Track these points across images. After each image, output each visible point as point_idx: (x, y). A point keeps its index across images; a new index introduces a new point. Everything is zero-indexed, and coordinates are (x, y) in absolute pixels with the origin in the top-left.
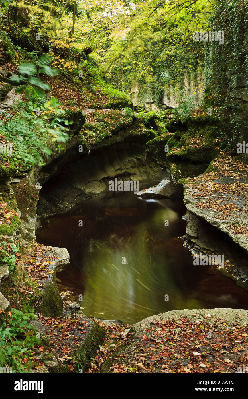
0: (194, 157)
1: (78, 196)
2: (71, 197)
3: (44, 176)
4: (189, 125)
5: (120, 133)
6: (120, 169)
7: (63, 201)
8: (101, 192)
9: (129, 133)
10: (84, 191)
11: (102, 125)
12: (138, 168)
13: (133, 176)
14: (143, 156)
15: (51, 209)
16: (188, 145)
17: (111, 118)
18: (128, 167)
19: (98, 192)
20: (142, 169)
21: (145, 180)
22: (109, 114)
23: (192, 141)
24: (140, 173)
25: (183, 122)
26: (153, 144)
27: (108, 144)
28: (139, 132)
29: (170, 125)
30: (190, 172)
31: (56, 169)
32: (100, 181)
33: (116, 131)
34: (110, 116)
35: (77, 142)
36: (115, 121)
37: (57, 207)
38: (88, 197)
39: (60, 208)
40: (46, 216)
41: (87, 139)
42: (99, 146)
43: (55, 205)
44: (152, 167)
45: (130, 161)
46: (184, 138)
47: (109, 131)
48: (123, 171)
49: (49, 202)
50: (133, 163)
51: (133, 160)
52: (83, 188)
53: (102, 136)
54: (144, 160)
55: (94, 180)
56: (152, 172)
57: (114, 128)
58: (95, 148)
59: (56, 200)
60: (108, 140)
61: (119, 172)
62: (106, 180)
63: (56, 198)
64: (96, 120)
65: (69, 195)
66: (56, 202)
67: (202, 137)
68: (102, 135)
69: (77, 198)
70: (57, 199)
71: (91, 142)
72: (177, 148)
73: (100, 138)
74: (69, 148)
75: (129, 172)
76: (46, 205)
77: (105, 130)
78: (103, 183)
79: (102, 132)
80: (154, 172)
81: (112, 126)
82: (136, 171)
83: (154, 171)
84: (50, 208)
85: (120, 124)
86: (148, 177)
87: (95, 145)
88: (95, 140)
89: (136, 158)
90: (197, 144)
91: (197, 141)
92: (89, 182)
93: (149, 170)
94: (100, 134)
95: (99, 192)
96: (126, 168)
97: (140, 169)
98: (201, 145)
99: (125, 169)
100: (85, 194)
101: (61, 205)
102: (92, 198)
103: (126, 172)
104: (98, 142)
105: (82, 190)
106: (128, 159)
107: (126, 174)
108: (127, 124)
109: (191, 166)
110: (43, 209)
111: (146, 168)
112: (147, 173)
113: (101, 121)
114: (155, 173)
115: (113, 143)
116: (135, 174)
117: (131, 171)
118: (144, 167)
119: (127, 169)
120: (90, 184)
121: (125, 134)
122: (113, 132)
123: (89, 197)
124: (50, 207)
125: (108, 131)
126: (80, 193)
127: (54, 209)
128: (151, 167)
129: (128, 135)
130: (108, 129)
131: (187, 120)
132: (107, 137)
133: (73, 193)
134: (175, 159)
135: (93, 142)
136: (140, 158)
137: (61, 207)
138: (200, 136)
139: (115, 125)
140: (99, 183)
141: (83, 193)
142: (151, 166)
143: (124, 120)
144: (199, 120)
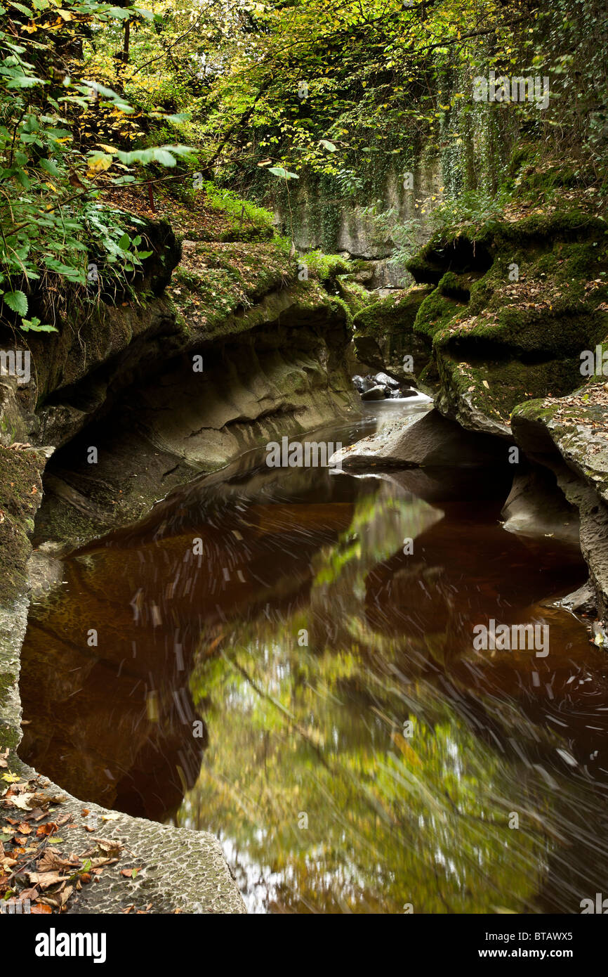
0: (527, 340)
1: (168, 473)
2: (151, 478)
3: (68, 417)
4: (497, 247)
5: (268, 299)
6: (269, 397)
7: (128, 491)
8: (229, 460)
9: (289, 301)
10: (184, 458)
11: (223, 276)
12: (311, 394)
13: (300, 415)
14: (320, 363)
15: (95, 517)
16: (503, 303)
17: (242, 261)
18: (288, 390)
19: (219, 458)
20: (320, 396)
21: (331, 422)
22: (237, 251)
23: (514, 292)
24: (316, 405)
25: (474, 239)
26: (375, 317)
27: (243, 327)
28: (309, 301)
29: (421, 261)
30: (515, 385)
31: (103, 397)
32: (222, 430)
33: (258, 294)
34: (240, 256)
35: (162, 316)
36: (255, 268)
37: (112, 511)
38: (196, 476)
39: (120, 514)
40: (78, 541)
41: (185, 312)
42: (219, 332)
43: (106, 504)
44: (340, 391)
45: (292, 377)
46: (485, 287)
47: (242, 293)
48: (278, 402)
49: (87, 495)
50: (298, 380)
51: (297, 373)
52: (180, 452)
53: (225, 305)
54: (322, 373)
55: (206, 428)
56: (341, 403)
57: (253, 286)
58: (209, 336)
59: (108, 489)
60: (242, 316)
61: (268, 406)
62: (237, 426)
63: (109, 482)
64: (204, 265)
65: (144, 472)
66: (107, 496)
67: (544, 278)
68: (224, 301)
69: (166, 478)
70: (111, 487)
71: (196, 320)
72: (465, 316)
73: (222, 310)
74: (140, 330)
75: (291, 405)
76: (78, 507)
77: (232, 290)
78: (230, 435)
79: (224, 293)
80: (346, 403)
81: (248, 281)
82: (306, 400)
83: (346, 400)
84: (91, 515)
85: (269, 275)
86: (336, 416)
87: (209, 328)
88: (209, 316)
89: (305, 369)
90: (534, 299)
91: (532, 290)
92: (194, 434)
93: (334, 397)
94: (219, 299)
95: (224, 460)
96: (284, 393)
97: (316, 397)
98: (548, 302)
99: (281, 397)
100: (187, 467)
101: (123, 503)
102: (205, 477)
103: (283, 405)
104: (217, 321)
105: (178, 457)
106: (286, 371)
107: (284, 409)
108: (285, 276)
109: (516, 369)
110: (70, 518)
111: (328, 393)
112: (331, 405)
113: (218, 265)
114: (349, 405)
115: (254, 324)
116: (305, 408)
117: (296, 401)
118: (324, 392)
119: (286, 396)
120: (195, 438)
121: (280, 303)
122: (251, 295)
123: (200, 473)
124: (90, 510)
125: (239, 292)
126: (173, 465)
127: (104, 517)
128: (337, 392)
129: (288, 305)
130: (238, 286)
131: (488, 233)
132: (239, 309)
133: (155, 465)
134: (465, 348)
135: (204, 320)
136: (315, 367)
137: (124, 510)
138: (538, 276)
139: (255, 277)
140: (219, 435)
141: (180, 463)
142: (338, 389)
143: (275, 267)
144: (531, 228)
